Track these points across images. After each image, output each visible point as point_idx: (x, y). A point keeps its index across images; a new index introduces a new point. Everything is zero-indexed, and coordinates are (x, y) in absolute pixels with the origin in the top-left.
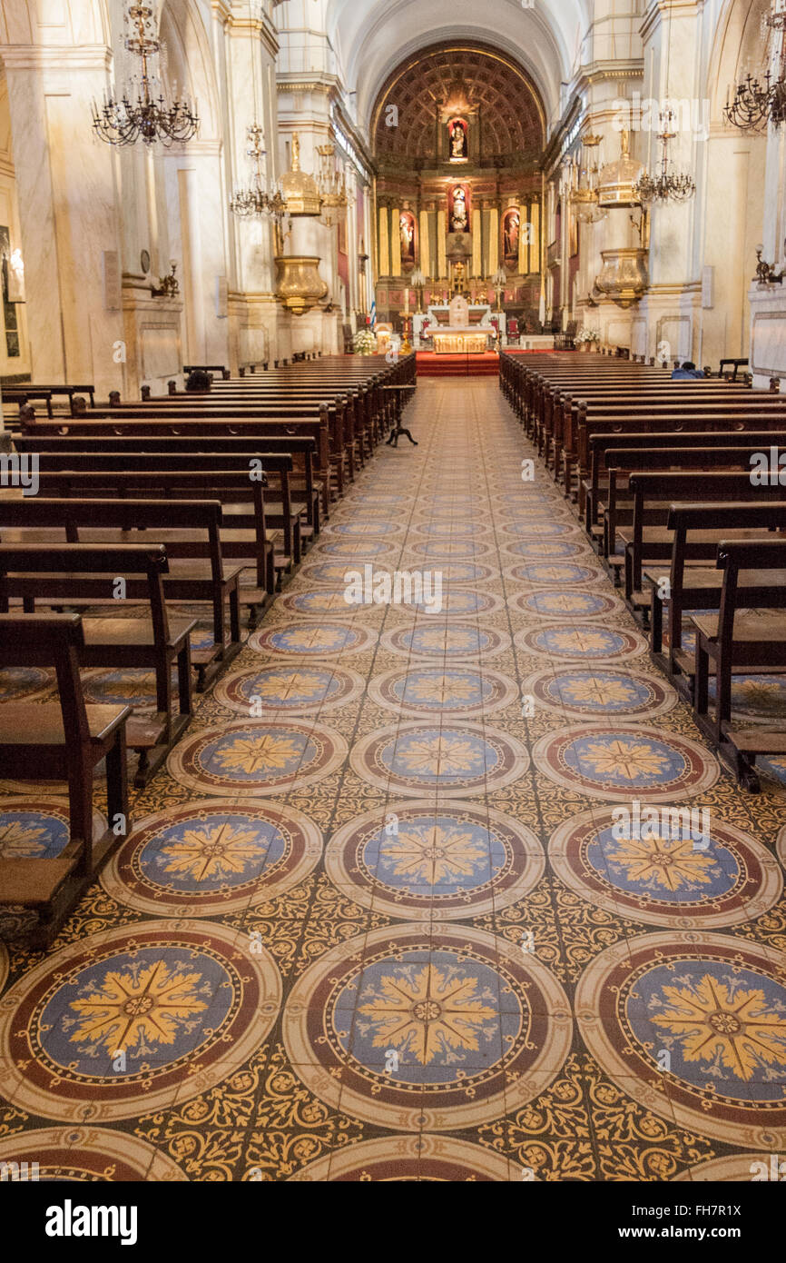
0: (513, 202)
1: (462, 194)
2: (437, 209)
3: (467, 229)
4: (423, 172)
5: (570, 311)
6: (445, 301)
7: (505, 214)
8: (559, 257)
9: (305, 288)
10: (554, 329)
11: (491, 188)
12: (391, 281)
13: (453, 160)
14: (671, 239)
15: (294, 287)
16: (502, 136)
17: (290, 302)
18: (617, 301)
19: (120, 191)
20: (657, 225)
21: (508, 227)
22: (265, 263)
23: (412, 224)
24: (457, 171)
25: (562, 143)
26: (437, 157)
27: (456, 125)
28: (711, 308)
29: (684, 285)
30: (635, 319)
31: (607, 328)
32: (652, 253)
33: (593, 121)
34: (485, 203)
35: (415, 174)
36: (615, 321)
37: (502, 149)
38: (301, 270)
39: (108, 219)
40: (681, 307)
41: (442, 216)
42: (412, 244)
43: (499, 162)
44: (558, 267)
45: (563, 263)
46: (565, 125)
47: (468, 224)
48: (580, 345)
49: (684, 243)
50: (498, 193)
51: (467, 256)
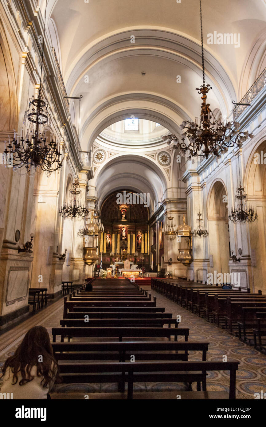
0: (139, 232)
1: (125, 230)
2: (117, 234)
3: (126, 239)
4: (114, 223)
5: (160, 265)
6: (120, 261)
7: (137, 236)
8: (156, 249)
9: (93, 257)
10: (155, 270)
11: (133, 228)
12: (103, 254)
13: (122, 220)
14: (199, 247)
15: (89, 257)
16: (136, 214)
17: (88, 261)
18: (184, 264)
19: (55, 229)
20: (195, 243)
21: (138, 239)
22: (81, 250)
23: (110, 238)
24: (124, 223)
25: (156, 217)
26: (118, 219)
27: (124, 211)
28: (212, 267)
29: (203, 260)
30: (189, 269)
31: (174, 271)
32: (193, 250)
33: (168, 213)
34: (131, 232)
35: (111, 223)
36: (176, 269)
37: (137, 218)
38: (92, 252)
39: (52, 237)
40: (203, 266)
41: (119, 236)
42: (109, 243)
43: (136, 221)
44: (155, 252)
45: (157, 251)
46: (157, 213)
47: (126, 238)
48: (166, 276)
49: (202, 248)
50: (135, 230)
51: (126, 248)
